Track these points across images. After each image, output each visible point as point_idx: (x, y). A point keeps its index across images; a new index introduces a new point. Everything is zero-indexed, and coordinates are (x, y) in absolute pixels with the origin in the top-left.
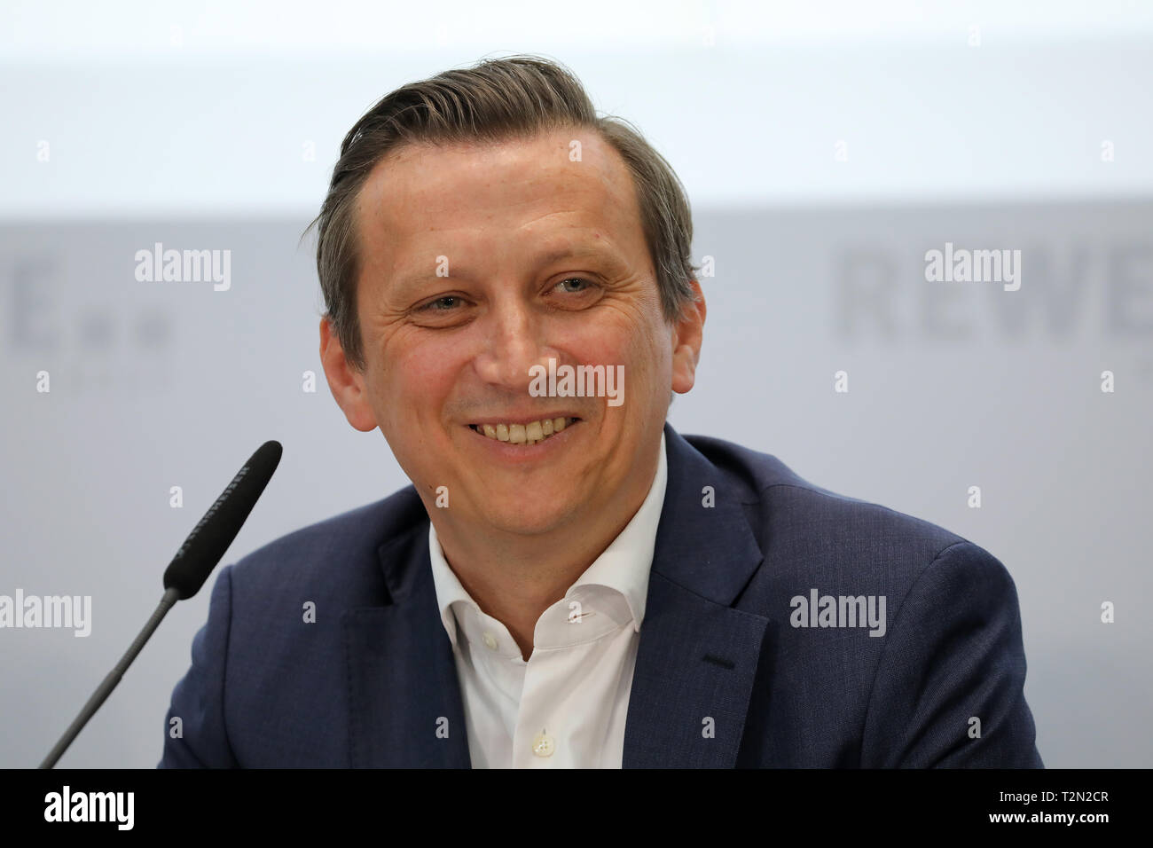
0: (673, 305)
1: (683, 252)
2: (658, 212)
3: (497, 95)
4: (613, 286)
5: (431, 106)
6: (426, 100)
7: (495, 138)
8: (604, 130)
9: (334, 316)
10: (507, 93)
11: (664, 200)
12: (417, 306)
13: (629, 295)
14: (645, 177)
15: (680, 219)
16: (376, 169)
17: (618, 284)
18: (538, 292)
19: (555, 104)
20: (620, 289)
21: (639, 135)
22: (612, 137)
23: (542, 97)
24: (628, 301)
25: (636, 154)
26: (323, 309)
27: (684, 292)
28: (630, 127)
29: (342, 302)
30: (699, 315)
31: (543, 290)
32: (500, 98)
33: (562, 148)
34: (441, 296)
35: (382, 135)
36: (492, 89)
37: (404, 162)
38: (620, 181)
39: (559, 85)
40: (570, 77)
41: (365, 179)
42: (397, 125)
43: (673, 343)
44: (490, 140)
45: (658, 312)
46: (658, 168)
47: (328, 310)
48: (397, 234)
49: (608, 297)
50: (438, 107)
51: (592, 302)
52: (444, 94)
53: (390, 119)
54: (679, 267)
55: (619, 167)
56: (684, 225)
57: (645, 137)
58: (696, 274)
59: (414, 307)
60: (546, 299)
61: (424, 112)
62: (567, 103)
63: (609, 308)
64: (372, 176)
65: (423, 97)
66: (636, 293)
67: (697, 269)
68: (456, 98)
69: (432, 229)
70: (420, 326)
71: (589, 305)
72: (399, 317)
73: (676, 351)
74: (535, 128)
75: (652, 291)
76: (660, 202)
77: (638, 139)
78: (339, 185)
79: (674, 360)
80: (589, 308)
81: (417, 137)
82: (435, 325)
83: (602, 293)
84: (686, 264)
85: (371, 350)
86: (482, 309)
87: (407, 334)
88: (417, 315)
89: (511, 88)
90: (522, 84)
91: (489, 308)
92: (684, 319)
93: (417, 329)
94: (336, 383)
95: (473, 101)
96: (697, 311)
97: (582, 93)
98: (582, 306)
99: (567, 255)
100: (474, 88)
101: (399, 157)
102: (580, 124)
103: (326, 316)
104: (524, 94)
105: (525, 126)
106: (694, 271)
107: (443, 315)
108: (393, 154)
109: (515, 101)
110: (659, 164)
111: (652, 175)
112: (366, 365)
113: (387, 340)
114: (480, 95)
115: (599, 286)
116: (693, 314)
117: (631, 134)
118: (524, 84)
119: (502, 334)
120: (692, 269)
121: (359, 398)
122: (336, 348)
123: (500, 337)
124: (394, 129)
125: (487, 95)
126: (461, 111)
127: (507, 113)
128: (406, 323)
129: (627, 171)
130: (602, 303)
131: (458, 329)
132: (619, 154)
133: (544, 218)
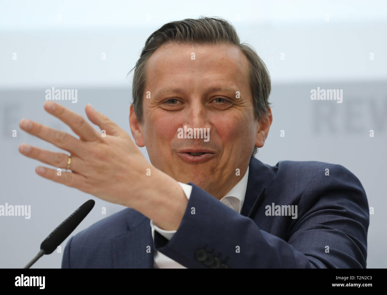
0: (259, 114)
1: (265, 96)
2: (257, 80)
3: (203, 28)
4: (236, 103)
5: (178, 30)
6: (177, 27)
7: (199, 44)
8: (241, 47)
9: (135, 104)
10: (206, 28)
11: (260, 75)
12: (164, 101)
13: (241, 108)
14: (253, 66)
15: (265, 84)
16: (156, 51)
17: (238, 103)
18: (208, 101)
19: (224, 35)
20: (238, 105)
21: (254, 51)
22: (243, 50)
23: (219, 31)
24: (240, 110)
25: (252, 57)
26: (132, 101)
27: (264, 111)
28: (251, 48)
29: (137, 98)
30: (269, 121)
31: (209, 101)
32: (203, 29)
33: (224, 50)
34: (171, 98)
35: (159, 39)
36: (201, 26)
37: (166, 48)
38: (244, 65)
39: (227, 29)
40: (232, 27)
41: (151, 54)
42: (165, 36)
43: (257, 129)
44: (197, 44)
45: (252, 116)
46: (259, 63)
47: (133, 102)
48: (159, 74)
49: (233, 107)
50: (181, 30)
51: (227, 107)
52: (183, 26)
53: (163, 33)
54: (263, 101)
55: (245, 61)
56: (267, 86)
57: (256, 52)
58: (270, 106)
59: (162, 102)
60: (210, 104)
61: (175, 31)
62: (229, 35)
63: (232, 111)
64: (154, 53)
65: (176, 26)
66: (244, 107)
67: (270, 104)
68: (187, 28)
69: (172, 74)
70: (163, 109)
71: (225, 108)
72: (156, 105)
73: (258, 132)
74: (215, 42)
75: (251, 108)
76: (258, 76)
77: (254, 52)
78: (143, 56)
79: (257, 135)
80: (225, 109)
81: (172, 40)
82: (169, 109)
83: (232, 105)
84: (266, 101)
85: (146, 116)
86: (186, 105)
87: (158, 112)
88: (163, 105)
89: (208, 27)
90: (213, 26)
91: (189, 105)
92: (263, 120)
93: (162, 110)
94: (133, 129)
95: (193, 29)
96: (269, 119)
97: (235, 33)
98: (223, 108)
99: (219, 89)
100: (195, 25)
101: (164, 47)
102: (232, 44)
103: (132, 104)
104: (213, 30)
105: (211, 41)
106: (269, 105)
107: (172, 106)
108: (162, 47)
109: (209, 31)
110: (260, 62)
111: (256, 65)
112: (144, 122)
113: (151, 114)
114: (196, 27)
115: (231, 102)
116: (267, 120)
117: (251, 50)
118: (214, 26)
119: (192, 115)
120: (268, 103)
121: (140, 135)
122: (134, 116)
123: (191, 116)
124: (164, 37)
125: (199, 28)
126: (188, 32)
127: (205, 34)
128: (158, 108)
129: (247, 63)
130: (230, 109)
131: (178, 112)
132: (246, 57)
133: (213, 75)
